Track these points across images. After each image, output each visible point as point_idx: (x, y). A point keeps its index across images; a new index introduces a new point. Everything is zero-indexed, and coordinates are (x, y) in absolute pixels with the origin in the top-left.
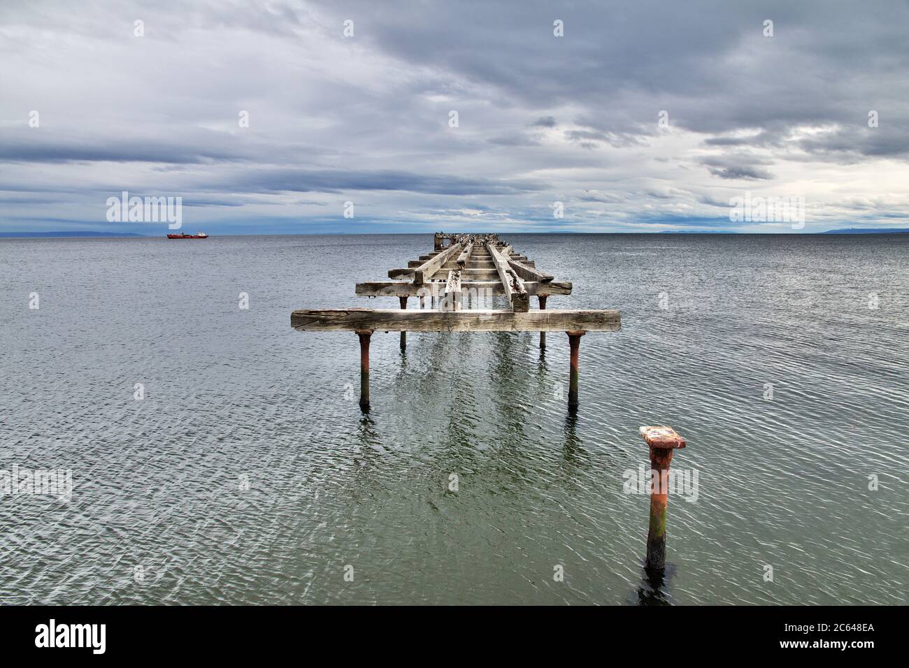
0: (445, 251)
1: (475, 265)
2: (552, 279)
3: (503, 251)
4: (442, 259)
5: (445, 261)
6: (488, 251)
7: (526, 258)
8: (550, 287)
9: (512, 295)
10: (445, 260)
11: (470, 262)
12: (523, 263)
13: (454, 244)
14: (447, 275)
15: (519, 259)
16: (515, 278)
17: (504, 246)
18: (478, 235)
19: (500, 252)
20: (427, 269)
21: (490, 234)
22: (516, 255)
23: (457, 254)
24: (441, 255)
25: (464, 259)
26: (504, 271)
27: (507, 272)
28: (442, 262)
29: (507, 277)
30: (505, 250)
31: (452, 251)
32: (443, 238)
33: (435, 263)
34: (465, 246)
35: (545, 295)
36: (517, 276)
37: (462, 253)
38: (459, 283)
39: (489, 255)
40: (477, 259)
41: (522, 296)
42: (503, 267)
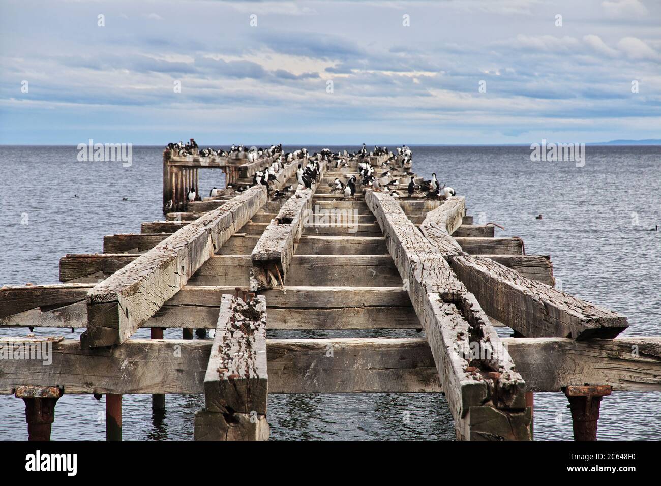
0: (207, 216)
1: (320, 274)
2: (619, 327)
3: (431, 217)
4: (194, 248)
5: (205, 257)
6: (372, 218)
7: (520, 245)
8: (614, 358)
9: (466, 389)
10: (206, 253)
11: (301, 261)
12: (507, 263)
13: (240, 188)
14: (214, 312)
15: (490, 248)
16: (474, 322)
17: (434, 195)
18: (331, 155)
19: (418, 221)
20: (135, 289)
21: (379, 151)
22: (481, 231)
23: (252, 229)
24: (188, 232)
25: (279, 248)
26: (434, 298)
27: (445, 298)
28: (192, 259)
29: (444, 321)
30: (437, 214)
31: (234, 216)
32: (196, 166)
33: (165, 265)
34: (281, 196)
35: (594, 389)
36: (482, 315)
37: (272, 226)
38: (261, 343)
39: (377, 231)
40: (327, 249)
41: (503, 393)
42: (428, 281)
